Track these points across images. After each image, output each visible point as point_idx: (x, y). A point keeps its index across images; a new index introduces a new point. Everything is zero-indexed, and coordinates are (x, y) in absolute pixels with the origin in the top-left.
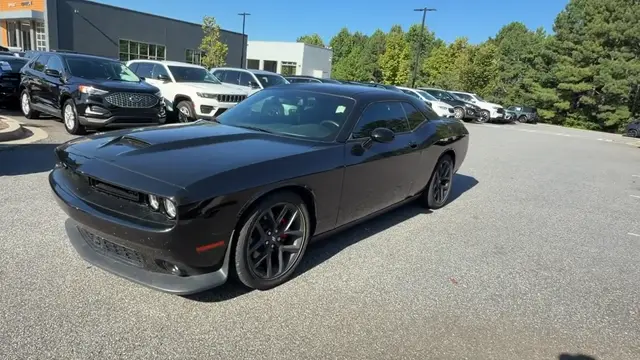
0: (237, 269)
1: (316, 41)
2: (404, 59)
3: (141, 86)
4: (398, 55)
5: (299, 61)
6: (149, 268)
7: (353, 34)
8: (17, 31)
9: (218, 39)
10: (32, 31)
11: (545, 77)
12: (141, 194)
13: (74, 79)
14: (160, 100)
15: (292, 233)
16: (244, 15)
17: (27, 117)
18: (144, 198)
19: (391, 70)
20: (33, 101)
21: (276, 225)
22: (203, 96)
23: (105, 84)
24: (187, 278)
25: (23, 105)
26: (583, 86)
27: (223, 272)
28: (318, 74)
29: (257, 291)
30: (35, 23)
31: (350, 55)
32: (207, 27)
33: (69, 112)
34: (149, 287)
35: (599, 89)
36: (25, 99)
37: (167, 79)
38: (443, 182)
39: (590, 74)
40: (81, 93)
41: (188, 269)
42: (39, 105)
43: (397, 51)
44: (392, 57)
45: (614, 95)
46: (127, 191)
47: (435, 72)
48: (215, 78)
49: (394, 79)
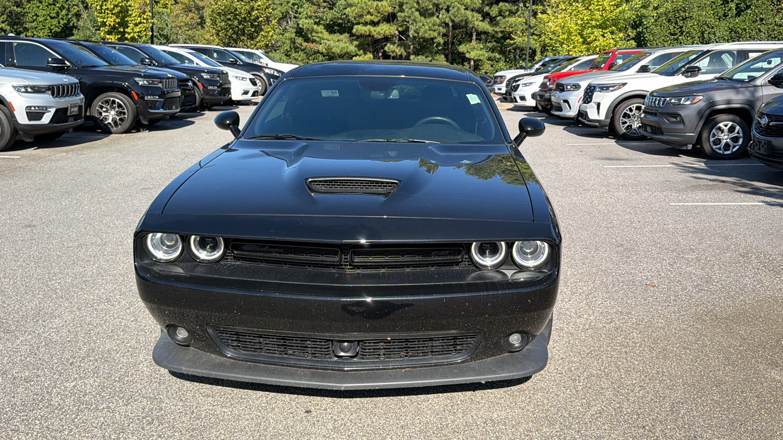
11: (330, 16)
19: (117, 15)
26: (385, 29)
35: (404, 33)
39: (390, 10)
45: (425, 40)
49: (124, 30)
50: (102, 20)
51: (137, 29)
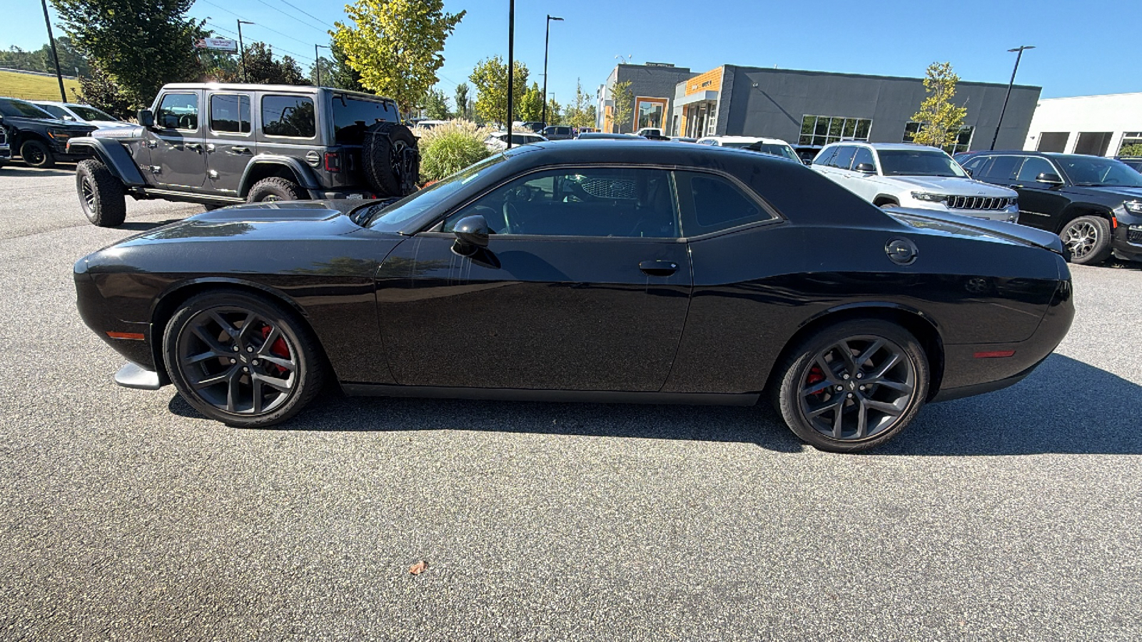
9: (951, 100)
10: (706, 116)
16: (1021, 49)
22: (921, 197)
30: (709, 106)
32: (934, 81)
37: (869, 170)
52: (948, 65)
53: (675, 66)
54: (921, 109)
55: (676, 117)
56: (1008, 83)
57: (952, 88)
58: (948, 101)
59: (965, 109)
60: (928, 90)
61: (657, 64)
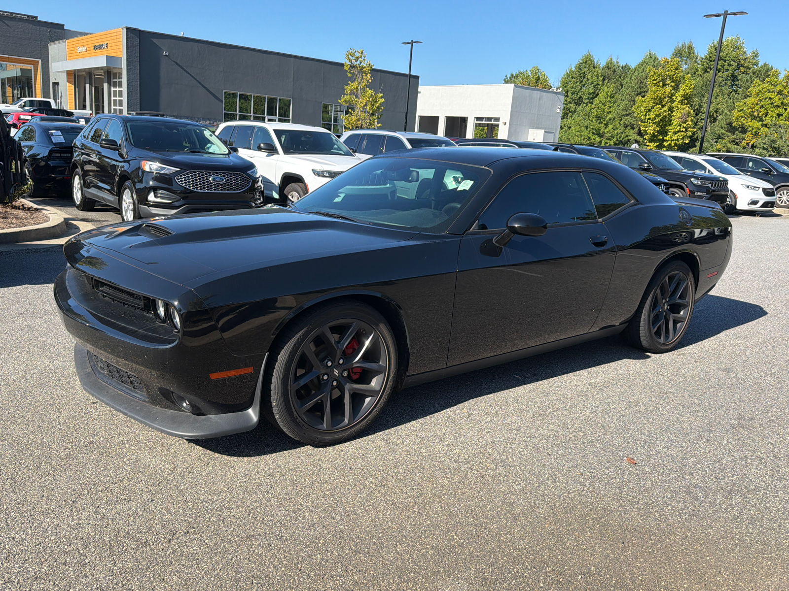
0: (275, 411)
1: (538, 79)
2: (682, 102)
3: (232, 160)
4: (671, 96)
5: (505, 116)
6: (153, 400)
7: (603, 63)
8: (87, 86)
9: (370, 86)
10: (106, 85)
12: (146, 299)
13: (136, 152)
14: (255, 181)
15: (367, 365)
16: (412, 43)
17: (78, 207)
18: (151, 304)
19: (658, 124)
20: (85, 185)
21: (339, 353)
22: (320, 174)
23: (177, 157)
24: (203, 417)
25: (75, 191)
27: (253, 414)
28: (536, 136)
29: (309, 449)
30: (110, 74)
31: (596, 101)
32: (353, 67)
33: (128, 200)
34: (162, 431)
36: (77, 182)
37: (271, 150)
38: (675, 308)
40: (144, 172)
41: (201, 404)
42: (93, 191)
43: (668, 89)
44: (659, 101)
46: (131, 294)
47: (757, 124)
48: (345, 148)
49: (663, 138)
50: (644, 128)
51: (675, 138)
52: (362, 53)
53: (39, 19)
54: (345, 92)
55: (56, 84)
56: (407, 73)
57: (369, 74)
58: (367, 86)
59: (382, 95)
60: (349, 75)
61: (12, 14)
